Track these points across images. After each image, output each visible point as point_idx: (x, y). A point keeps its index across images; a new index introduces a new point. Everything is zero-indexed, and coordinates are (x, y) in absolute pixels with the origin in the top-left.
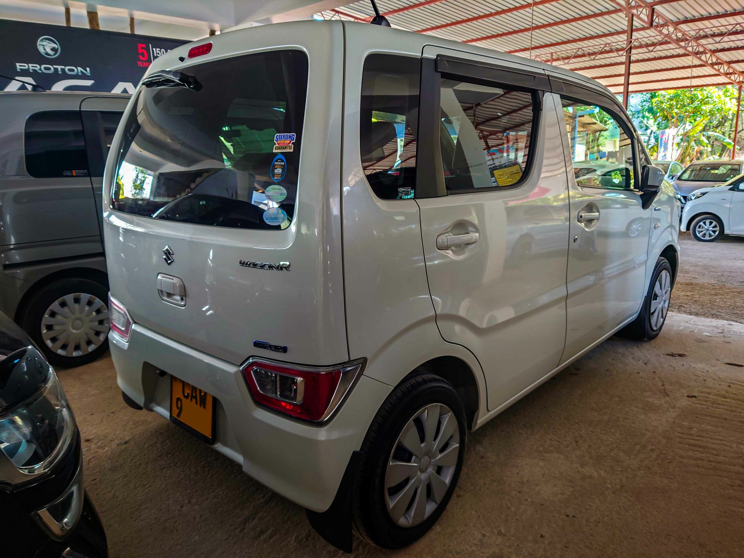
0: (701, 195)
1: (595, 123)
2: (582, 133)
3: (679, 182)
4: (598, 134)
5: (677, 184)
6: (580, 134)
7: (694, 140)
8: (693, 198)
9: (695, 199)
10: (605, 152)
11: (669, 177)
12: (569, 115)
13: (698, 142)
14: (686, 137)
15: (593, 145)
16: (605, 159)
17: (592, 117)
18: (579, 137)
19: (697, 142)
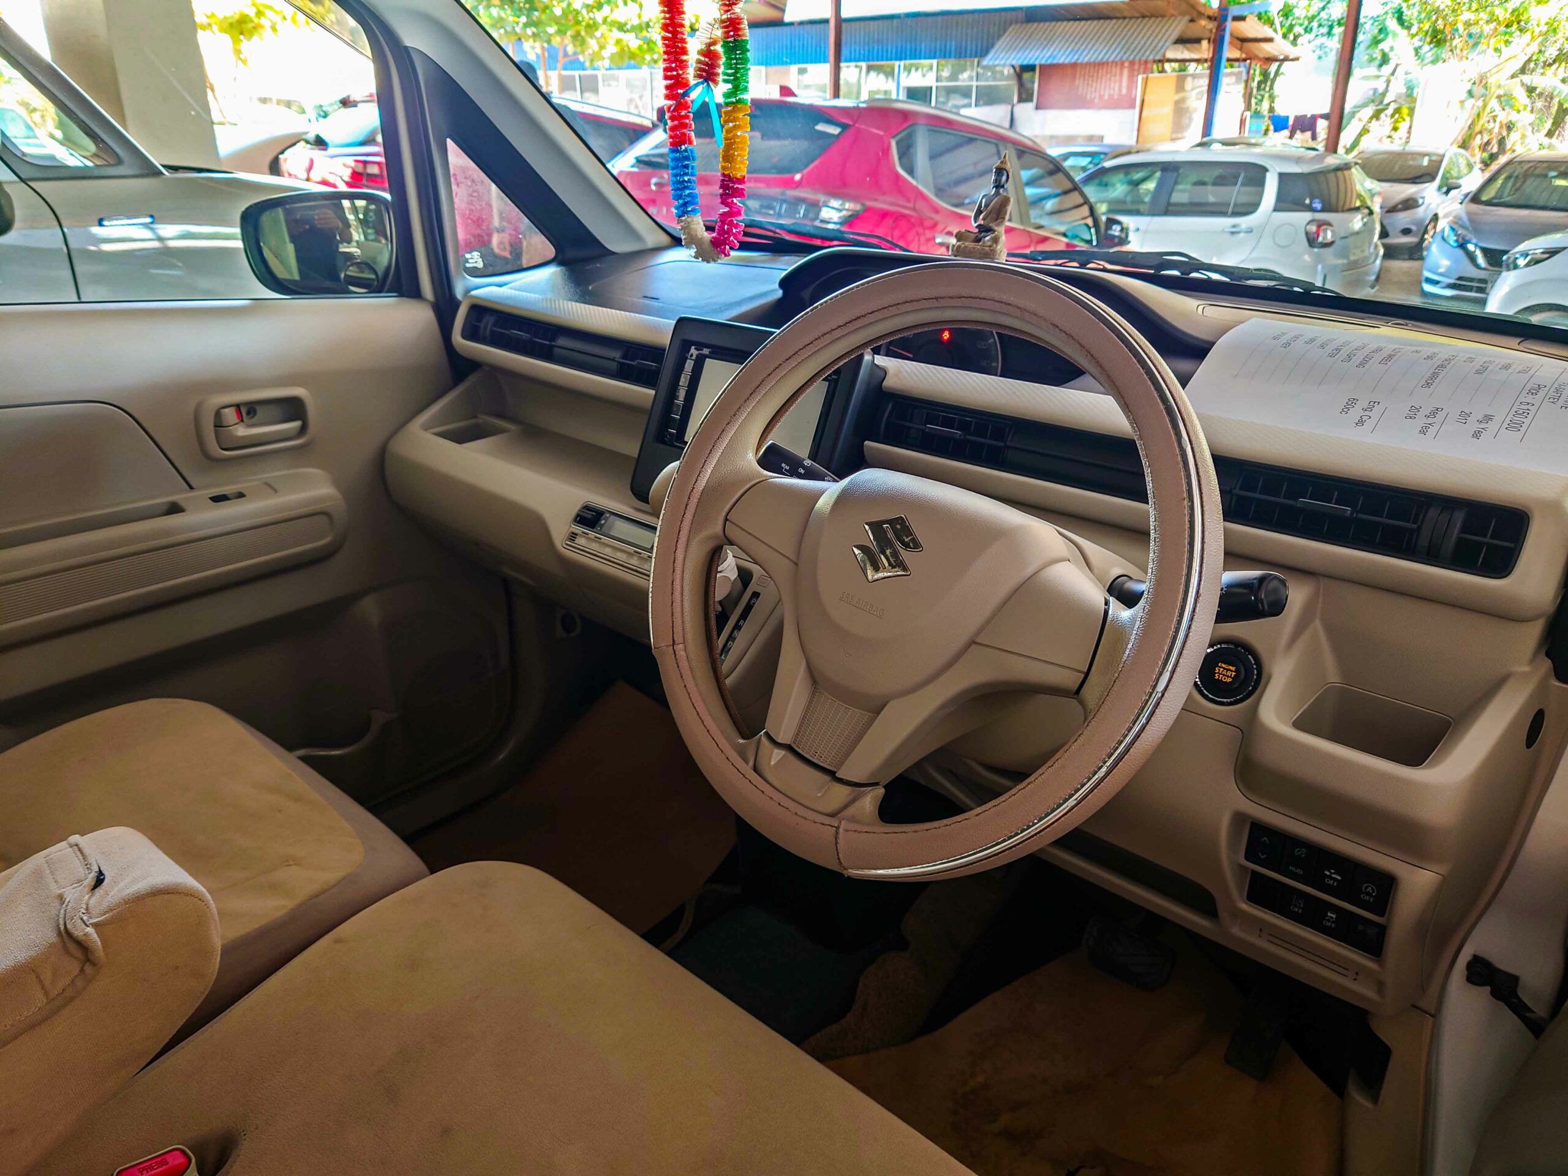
0: (1547, 256)
1: (1269, 40)
2: (1236, 64)
3: (1475, 207)
4: (1274, 67)
5: (1469, 214)
6: (1232, 67)
7: (1499, 97)
8: (1521, 262)
9: (1527, 265)
10: (1287, 118)
11: (1440, 188)
12: (1211, 13)
13: (1506, 100)
14: (1479, 88)
15: (1259, 97)
16: (1286, 133)
17: (1264, 23)
18: (1231, 74)
19: (1502, 99)
